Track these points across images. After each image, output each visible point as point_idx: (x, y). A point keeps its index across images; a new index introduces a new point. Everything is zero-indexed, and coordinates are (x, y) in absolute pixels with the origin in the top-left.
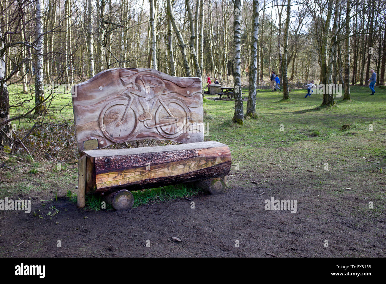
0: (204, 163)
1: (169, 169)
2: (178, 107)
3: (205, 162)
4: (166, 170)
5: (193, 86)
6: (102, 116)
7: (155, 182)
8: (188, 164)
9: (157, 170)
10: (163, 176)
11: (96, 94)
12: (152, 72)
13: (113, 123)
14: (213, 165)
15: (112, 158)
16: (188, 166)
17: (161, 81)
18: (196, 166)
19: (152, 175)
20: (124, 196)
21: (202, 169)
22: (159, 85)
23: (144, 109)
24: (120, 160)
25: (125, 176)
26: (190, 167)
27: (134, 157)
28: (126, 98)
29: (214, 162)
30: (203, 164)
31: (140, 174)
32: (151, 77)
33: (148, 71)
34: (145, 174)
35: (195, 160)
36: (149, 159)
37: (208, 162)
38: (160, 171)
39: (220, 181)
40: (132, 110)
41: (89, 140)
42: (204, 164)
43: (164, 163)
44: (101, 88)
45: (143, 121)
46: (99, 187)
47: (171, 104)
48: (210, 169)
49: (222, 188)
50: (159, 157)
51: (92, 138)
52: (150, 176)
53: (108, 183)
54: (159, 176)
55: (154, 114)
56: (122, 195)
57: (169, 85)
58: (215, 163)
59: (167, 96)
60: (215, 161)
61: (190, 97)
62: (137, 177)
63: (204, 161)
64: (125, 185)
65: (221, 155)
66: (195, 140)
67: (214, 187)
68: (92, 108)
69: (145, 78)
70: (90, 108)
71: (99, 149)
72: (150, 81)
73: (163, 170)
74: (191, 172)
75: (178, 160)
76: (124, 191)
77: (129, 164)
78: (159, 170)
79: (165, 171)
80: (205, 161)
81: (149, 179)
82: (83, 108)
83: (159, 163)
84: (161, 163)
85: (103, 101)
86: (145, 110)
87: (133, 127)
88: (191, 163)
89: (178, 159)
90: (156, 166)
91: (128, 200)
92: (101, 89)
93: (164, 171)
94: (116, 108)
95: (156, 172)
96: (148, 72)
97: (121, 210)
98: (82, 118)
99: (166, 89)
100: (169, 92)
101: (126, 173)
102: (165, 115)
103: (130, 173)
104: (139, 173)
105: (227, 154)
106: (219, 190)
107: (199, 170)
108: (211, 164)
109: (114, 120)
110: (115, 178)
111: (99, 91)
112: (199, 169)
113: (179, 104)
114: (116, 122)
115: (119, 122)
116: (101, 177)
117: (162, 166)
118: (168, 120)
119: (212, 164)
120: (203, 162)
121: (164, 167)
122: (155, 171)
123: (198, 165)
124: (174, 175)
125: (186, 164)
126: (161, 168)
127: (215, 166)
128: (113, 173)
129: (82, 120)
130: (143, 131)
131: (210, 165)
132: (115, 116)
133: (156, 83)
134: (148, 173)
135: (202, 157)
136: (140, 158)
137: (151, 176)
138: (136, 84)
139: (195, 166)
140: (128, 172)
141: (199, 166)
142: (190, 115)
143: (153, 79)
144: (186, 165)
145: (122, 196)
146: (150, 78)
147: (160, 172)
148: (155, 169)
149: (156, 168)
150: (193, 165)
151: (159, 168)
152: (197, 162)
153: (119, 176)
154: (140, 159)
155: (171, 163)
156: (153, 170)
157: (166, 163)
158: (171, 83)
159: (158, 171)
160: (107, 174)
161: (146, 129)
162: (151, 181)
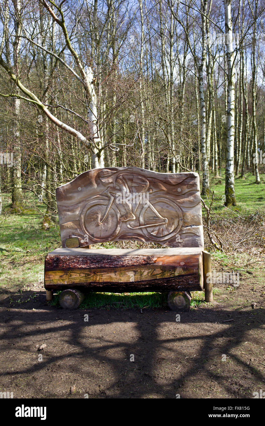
0: (160, 272)
1: (116, 275)
2: (167, 207)
3: (161, 272)
4: (113, 275)
5: (186, 183)
6: (82, 216)
7: (101, 286)
8: (139, 271)
9: (103, 274)
10: (109, 280)
11: (75, 195)
12: (134, 170)
13: (93, 223)
14: (171, 276)
15: (62, 257)
16: (139, 274)
17: (144, 179)
18: (150, 274)
19: (98, 279)
20: (69, 296)
21: (156, 279)
22: (143, 183)
23: (125, 209)
24: (69, 260)
25: (71, 276)
26: (141, 275)
27: (83, 258)
28: (106, 198)
29: (173, 272)
30: (158, 273)
31: (86, 276)
32: (132, 175)
33: (128, 169)
34: (90, 276)
35: (149, 268)
36: (98, 262)
37: (165, 271)
38: (106, 275)
39: (182, 295)
40: (113, 210)
41: (70, 238)
42: (160, 274)
43: (111, 267)
44: (80, 189)
45: (126, 222)
47: (159, 203)
48: (168, 280)
49: (185, 305)
50: (109, 261)
51: (73, 236)
52: (95, 279)
53: (55, 281)
54: (105, 281)
55: (138, 214)
57: (155, 183)
58: (174, 273)
59: (154, 195)
60: (175, 271)
61: (183, 196)
62: (82, 279)
63: (159, 269)
64: (70, 285)
65: (184, 265)
67: (174, 301)
68: (73, 208)
69: (125, 177)
70: (71, 208)
72: (131, 180)
73: (109, 274)
74: (143, 281)
75: (128, 266)
76: (68, 291)
77: (76, 265)
78: (105, 274)
80: (161, 270)
81: (95, 283)
82: (64, 208)
83: (106, 267)
84: (108, 268)
85: (83, 201)
86: (127, 210)
87: (115, 227)
88: (143, 271)
89: (128, 265)
90: (102, 269)
91: (73, 300)
92: (80, 190)
93: (110, 276)
94: (95, 208)
95: (102, 276)
96: (130, 171)
97: (67, 309)
98: (64, 218)
99: (151, 187)
100: (155, 190)
101: (72, 274)
102: (151, 215)
103: (76, 274)
104: (85, 275)
105: (192, 264)
106: (180, 306)
107: (153, 280)
108: (169, 274)
109: (94, 220)
110: (61, 276)
111: (78, 192)
112: (153, 279)
113: (168, 203)
114: (96, 222)
115: (99, 221)
116: (50, 274)
117: (108, 270)
118: (154, 220)
119: (171, 274)
120: (158, 271)
121: (111, 272)
122: (101, 274)
123: (151, 274)
124: (122, 282)
125: (138, 271)
126: (107, 272)
127: (175, 277)
128: (60, 271)
129: (63, 219)
130: (127, 232)
131: (167, 275)
132: (95, 216)
133: (139, 181)
134: (93, 276)
135: (157, 266)
136: (89, 260)
137: (96, 279)
138: (116, 183)
139: (148, 274)
140: (72, 273)
141: (153, 275)
142: (183, 216)
143: (135, 177)
144: (137, 272)
145: (67, 295)
146: (131, 177)
147: (106, 276)
148: (100, 272)
149: (102, 272)
150: (145, 273)
151: (105, 272)
152: (150, 270)
153: (65, 275)
154: (88, 261)
155: (119, 268)
156: (99, 274)
157: (113, 267)
158: (157, 180)
159: (104, 275)
160: (54, 272)
161: (130, 230)
162: (96, 284)
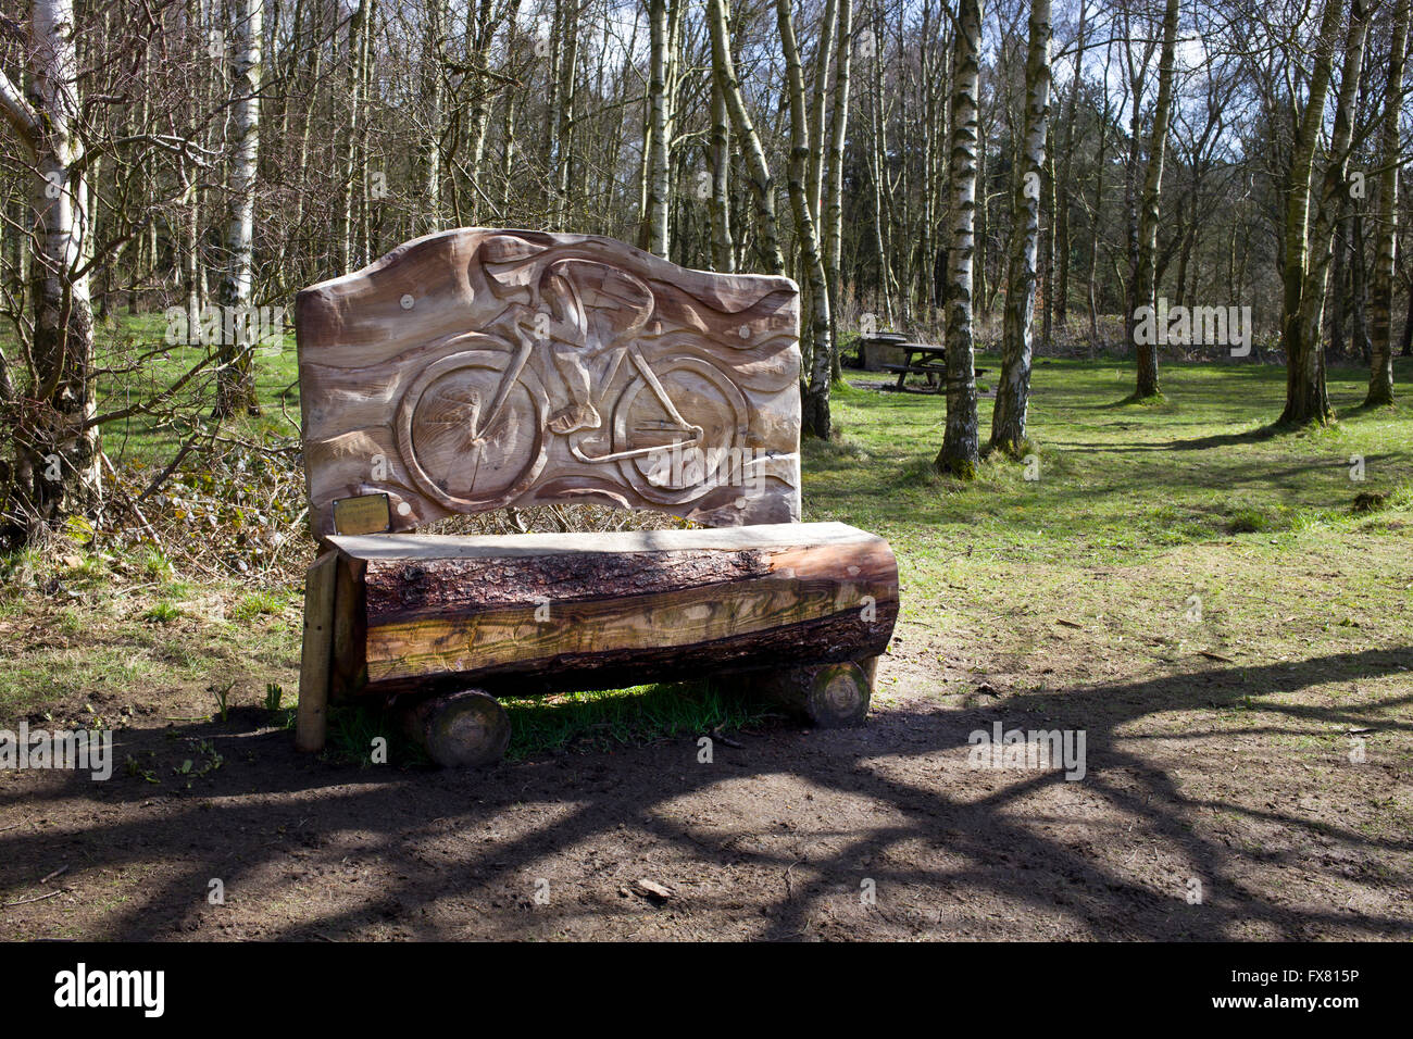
0: (792, 603)
1: (650, 621)
2: (703, 387)
3: (794, 600)
4: (639, 623)
5: (764, 310)
6: (409, 410)
7: (594, 666)
8: (726, 602)
9: (605, 623)
10: (626, 643)
11: (388, 324)
12: (608, 249)
13: (447, 436)
14: (826, 613)
15: (431, 567)
16: (727, 613)
17: (640, 284)
18: (759, 612)
19: (586, 641)
20: (473, 714)
21: (781, 627)
22: (634, 299)
23: (569, 390)
24: (463, 577)
25: (479, 637)
26: (733, 615)
27: (517, 565)
28: (504, 343)
29: (830, 601)
30: (786, 605)
31: (539, 633)
32: (604, 268)
33: (590, 245)
34: (556, 634)
35: (757, 591)
36: (576, 577)
37: (806, 600)
38: (616, 624)
39: (851, 674)
40: (524, 392)
41: (355, 496)
42: (790, 608)
43: (633, 594)
44: (408, 301)
45: (568, 435)
46: (377, 674)
47: (678, 373)
48: (814, 627)
49: (857, 703)
50: (616, 572)
51: (368, 490)
52: (574, 641)
53: (414, 663)
54: (613, 645)
55: (610, 408)
56: (465, 710)
57: (671, 301)
58: (833, 604)
59: (663, 344)
60: (834, 597)
61: (751, 353)
62: (525, 644)
63: (788, 593)
64: (476, 671)
65: (859, 576)
66: (766, 516)
67: (827, 696)
68: (371, 374)
69: (580, 270)
70: (363, 375)
71: (391, 530)
72: (598, 284)
73: (626, 622)
74: (738, 636)
75: (690, 587)
76: (468, 697)
77: (497, 594)
78: (612, 621)
79: (636, 627)
80: (795, 594)
81: (574, 655)
82: (336, 375)
83: (614, 596)
84: (622, 597)
85: (412, 351)
86: (575, 393)
87: (527, 455)
88: (739, 601)
89: (690, 583)
90: (603, 604)
91: (486, 729)
92: (407, 306)
93: (630, 627)
94: (463, 379)
95: (602, 630)
96: (592, 250)
97: (460, 767)
98: (331, 413)
99: (659, 316)
100: (670, 328)
101: (483, 628)
102: (652, 415)
103: (500, 628)
104: (535, 631)
105: (881, 571)
106: (844, 709)
107: (770, 630)
108: (817, 608)
109: (455, 427)
110: (439, 642)
111: (401, 311)
112: (770, 626)
113: (708, 374)
114: (460, 431)
115: (474, 431)
116: (388, 635)
117: (625, 605)
118: (661, 433)
119: (823, 608)
120: (786, 600)
121: (633, 612)
122: (599, 623)
123: (765, 611)
124: (669, 644)
125: (721, 603)
126: (621, 613)
127: (836, 615)
128: (432, 623)
129: (329, 419)
130: (567, 473)
131: (813, 611)
132: (458, 413)
133: (622, 292)
134: (568, 631)
135: (781, 581)
136: (541, 571)
137: (580, 640)
138: (543, 291)
139: (754, 611)
140: (486, 624)
141: (769, 613)
142: (750, 421)
143: (611, 274)
144: (719, 608)
145: (466, 714)
146: (597, 273)
147: (616, 628)
148: (597, 615)
149: (602, 615)
150: (746, 609)
151: (614, 613)
152: (762, 597)
153: (456, 636)
154: (540, 576)
155: (661, 597)
156: (590, 621)
157: (639, 594)
158: (677, 293)
159: (607, 626)
160: (408, 626)
161: (576, 465)
162: (578, 660)
